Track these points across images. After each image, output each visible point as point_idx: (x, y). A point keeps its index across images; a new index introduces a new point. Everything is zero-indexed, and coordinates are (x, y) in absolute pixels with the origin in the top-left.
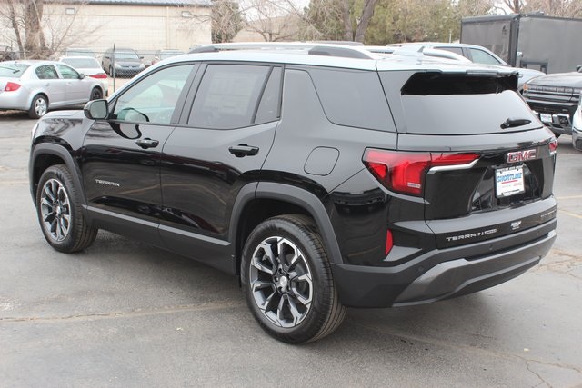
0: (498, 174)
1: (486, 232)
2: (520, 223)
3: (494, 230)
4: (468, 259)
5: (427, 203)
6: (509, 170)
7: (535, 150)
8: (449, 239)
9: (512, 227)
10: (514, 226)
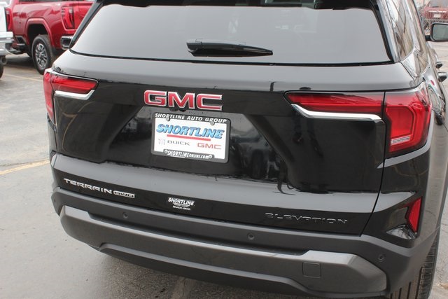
0: (158, 121)
1: (117, 193)
2: (192, 203)
3: (132, 195)
6: (185, 119)
7: (220, 97)
8: (67, 180)
9: (172, 204)
10: (177, 202)
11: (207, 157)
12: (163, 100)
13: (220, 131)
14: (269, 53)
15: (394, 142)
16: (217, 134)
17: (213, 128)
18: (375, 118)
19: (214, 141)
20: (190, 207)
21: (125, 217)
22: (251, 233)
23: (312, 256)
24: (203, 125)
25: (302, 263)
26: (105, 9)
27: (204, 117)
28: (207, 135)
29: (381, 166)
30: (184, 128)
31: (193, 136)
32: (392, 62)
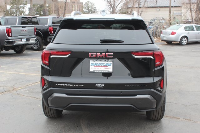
0: (91, 62)
1: (77, 85)
2: (103, 85)
3: (83, 85)
4: (67, 94)
5: (50, 69)
6: (100, 61)
7: (112, 54)
8: (57, 84)
9: (97, 86)
10: (98, 86)
11: (107, 71)
12: (95, 56)
13: (110, 64)
14: (123, 42)
15: (156, 64)
16: (110, 65)
17: (108, 63)
18: (152, 57)
19: (109, 67)
20: (103, 86)
21: (81, 93)
22: (122, 92)
23: (138, 96)
24: (105, 63)
25: (136, 99)
26: (61, 30)
27: (106, 60)
28: (107, 65)
29: (154, 70)
30: (99, 64)
31: (102, 66)
32: (153, 43)
